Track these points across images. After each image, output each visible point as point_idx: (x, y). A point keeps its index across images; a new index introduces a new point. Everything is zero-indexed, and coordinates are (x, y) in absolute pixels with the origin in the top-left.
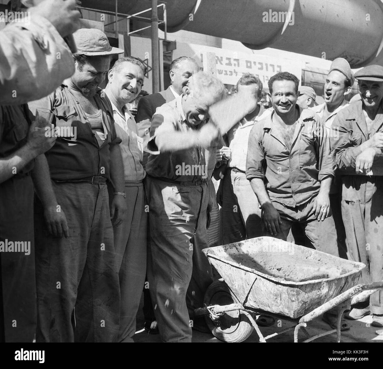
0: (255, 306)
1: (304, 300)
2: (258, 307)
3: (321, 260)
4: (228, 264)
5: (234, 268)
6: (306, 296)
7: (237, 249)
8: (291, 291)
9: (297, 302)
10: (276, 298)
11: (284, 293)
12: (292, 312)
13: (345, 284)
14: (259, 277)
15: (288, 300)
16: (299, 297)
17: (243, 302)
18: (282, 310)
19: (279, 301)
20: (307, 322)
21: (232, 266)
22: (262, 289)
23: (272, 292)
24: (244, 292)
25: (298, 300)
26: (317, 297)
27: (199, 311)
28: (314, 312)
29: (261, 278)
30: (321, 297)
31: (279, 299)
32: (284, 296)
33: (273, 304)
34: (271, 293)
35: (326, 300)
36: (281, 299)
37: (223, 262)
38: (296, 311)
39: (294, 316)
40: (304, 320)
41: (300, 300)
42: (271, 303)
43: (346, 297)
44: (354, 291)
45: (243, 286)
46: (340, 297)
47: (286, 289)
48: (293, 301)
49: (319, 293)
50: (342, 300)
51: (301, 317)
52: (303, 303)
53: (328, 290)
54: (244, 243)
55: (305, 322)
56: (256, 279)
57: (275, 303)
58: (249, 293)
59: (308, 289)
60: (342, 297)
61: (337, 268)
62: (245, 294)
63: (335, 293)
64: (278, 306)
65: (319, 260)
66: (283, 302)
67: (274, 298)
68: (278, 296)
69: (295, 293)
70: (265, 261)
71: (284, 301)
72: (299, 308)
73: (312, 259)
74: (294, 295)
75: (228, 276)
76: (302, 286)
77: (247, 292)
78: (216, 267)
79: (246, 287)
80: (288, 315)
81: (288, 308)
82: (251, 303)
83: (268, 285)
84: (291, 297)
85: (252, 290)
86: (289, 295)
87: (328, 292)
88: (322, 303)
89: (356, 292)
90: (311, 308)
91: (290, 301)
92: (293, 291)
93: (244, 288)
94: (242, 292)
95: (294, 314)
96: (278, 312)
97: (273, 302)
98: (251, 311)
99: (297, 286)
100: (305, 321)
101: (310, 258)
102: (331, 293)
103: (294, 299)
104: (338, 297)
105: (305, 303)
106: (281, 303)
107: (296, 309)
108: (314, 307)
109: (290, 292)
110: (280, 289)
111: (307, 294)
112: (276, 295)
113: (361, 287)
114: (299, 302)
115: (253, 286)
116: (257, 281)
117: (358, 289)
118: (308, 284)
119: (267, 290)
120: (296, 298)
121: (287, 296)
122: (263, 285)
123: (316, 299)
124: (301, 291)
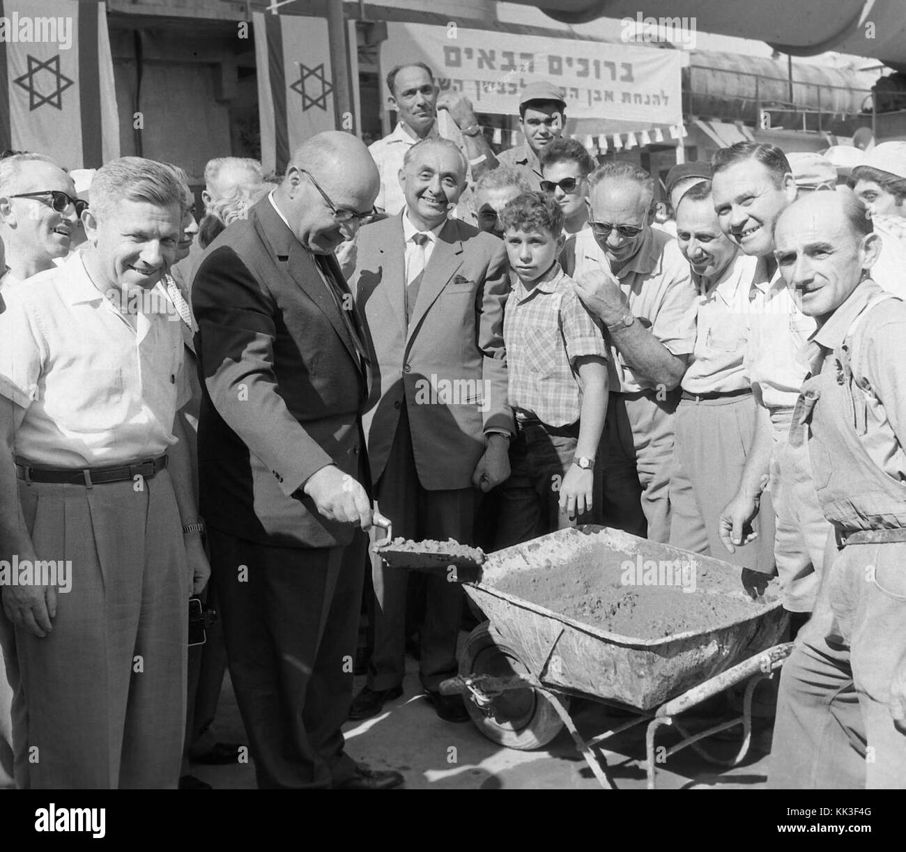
0: (564, 682)
1: (665, 674)
2: (570, 686)
3: (709, 573)
4: (504, 599)
5: (517, 608)
6: (669, 666)
7: (524, 558)
8: (636, 657)
9: (650, 678)
10: (606, 671)
11: (622, 660)
12: (640, 698)
13: (757, 631)
14: (567, 628)
15: (630, 674)
16: (653, 667)
17: (539, 674)
18: (618, 694)
19: (612, 676)
20: (672, 717)
21: (511, 603)
22: (577, 652)
23: (597, 657)
24: (540, 655)
25: (652, 674)
26: (694, 663)
28: (687, 698)
29: (574, 630)
30: (702, 664)
31: (613, 671)
32: (621, 666)
33: (600, 681)
34: (595, 660)
35: (715, 666)
36: (616, 672)
37: (492, 594)
38: (647, 695)
39: (643, 705)
40: (665, 711)
41: (656, 673)
42: (596, 678)
45: (536, 644)
46: (741, 668)
47: (626, 653)
48: (640, 677)
49: (697, 656)
50: (744, 675)
51: (659, 706)
52: (662, 678)
53: (719, 648)
54: (541, 543)
55: (667, 716)
56: (563, 631)
57: (604, 680)
58: (550, 658)
59: (673, 651)
60: (744, 668)
62: (541, 659)
63: (732, 655)
64: (611, 686)
65: (704, 575)
66: (620, 678)
67: (601, 668)
68: (609, 665)
69: (644, 661)
71: (623, 676)
72: (654, 689)
74: (642, 665)
75: (505, 623)
76: (660, 646)
77: (545, 657)
78: (479, 603)
79: (544, 647)
80: (632, 704)
81: (631, 690)
82: (555, 675)
83: (587, 643)
84: (636, 667)
85: (555, 652)
86: (631, 664)
87: (719, 650)
88: (706, 674)
90: (681, 687)
91: (635, 676)
92: (641, 657)
93: (538, 649)
94: (535, 655)
95: (644, 700)
96: (610, 696)
97: (599, 677)
98: (556, 691)
99: (649, 648)
100: (669, 713)
102: (725, 652)
103: (642, 673)
104: (736, 667)
105: (667, 678)
106: (616, 680)
107: (648, 692)
108: (689, 683)
109: (633, 658)
110: (614, 653)
111: (670, 660)
112: (605, 664)
113: (785, 651)
114: (653, 678)
115: (557, 644)
116: (564, 634)
117: (779, 653)
118: (672, 642)
119: (586, 654)
120: (647, 670)
121: (628, 666)
122: (578, 643)
123: (690, 669)
124: (658, 657)
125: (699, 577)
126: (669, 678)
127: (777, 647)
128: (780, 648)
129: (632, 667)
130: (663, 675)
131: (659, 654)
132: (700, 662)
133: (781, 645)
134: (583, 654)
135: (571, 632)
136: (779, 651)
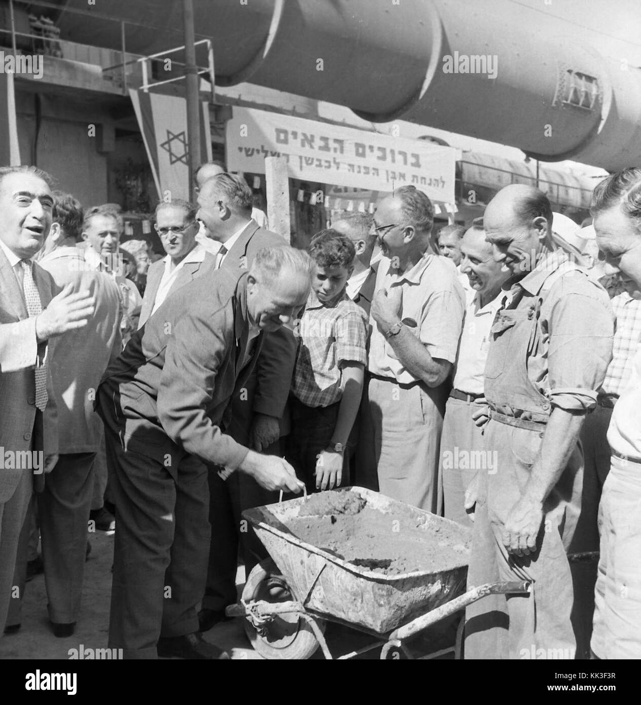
0: (321, 608)
1: (399, 604)
2: (327, 611)
3: (441, 530)
4: (282, 538)
5: (292, 545)
6: (403, 598)
8: (379, 589)
9: (387, 607)
10: (355, 599)
11: (368, 591)
12: (379, 623)
14: (329, 563)
15: (373, 603)
16: (391, 599)
17: (303, 601)
18: (362, 619)
19: (359, 604)
20: (402, 640)
21: (288, 541)
22: (334, 584)
23: (349, 588)
24: (306, 586)
25: (389, 603)
26: (422, 598)
27: (234, 609)
28: (414, 625)
29: (334, 565)
30: (428, 599)
31: (360, 600)
32: (367, 596)
33: (350, 608)
34: (347, 590)
36: (362, 601)
37: (274, 534)
38: (384, 621)
39: (380, 629)
40: (397, 635)
41: (392, 604)
42: (347, 606)
43: (465, 603)
44: (479, 594)
45: (304, 576)
46: (456, 602)
47: (371, 586)
48: (381, 606)
49: (425, 592)
50: (458, 607)
51: (393, 630)
52: (397, 608)
53: (442, 587)
55: (398, 639)
56: (325, 566)
57: (352, 607)
58: (313, 588)
59: (408, 586)
60: (458, 602)
61: (466, 546)
62: (306, 588)
64: (358, 612)
65: (437, 531)
66: (365, 606)
67: (351, 598)
68: (358, 595)
69: (384, 593)
71: (367, 604)
72: (390, 616)
73: (426, 528)
74: (382, 596)
75: (281, 558)
76: (397, 581)
77: (310, 586)
78: (263, 541)
79: (309, 579)
80: (372, 628)
81: (373, 616)
82: (315, 604)
83: (343, 576)
84: (378, 598)
85: (317, 583)
86: (374, 594)
87: (442, 589)
88: (430, 607)
90: (411, 616)
91: (376, 605)
92: (383, 590)
93: (305, 580)
94: (302, 585)
95: (382, 625)
96: (357, 621)
97: (349, 605)
98: (315, 615)
99: (389, 583)
100: (399, 637)
101: (422, 526)
102: (446, 591)
103: (382, 602)
104: (452, 601)
105: (401, 608)
106: (362, 608)
107: (385, 618)
108: (417, 614)
109: (377, 591)
110: (362, 585)
111: (404, 594)
112: (355, 594)
113: (491, 589)
114: (390, 608)
115: (320, 577)
116: (326, 568)
117: (485, 591)
118: (408, 578)
119: (341, 585)
120: (385, 601)
121: (372, 596)
122: (336, 576)
123: (419, 602)
124: (395, 590)
125: (434, 533)
129: (374, 596)
130: (397, 606)
131: (396, 588)
132: (427, 597)
134: (339, 586)
135: (332, 567)
136: (486, 589)
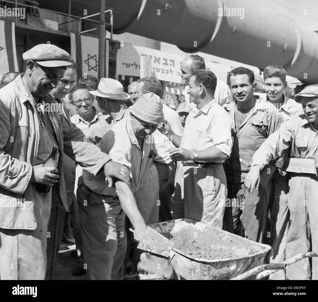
1: (214, 275)
3: (233, 241)
6: (216, 272)
7: (160, 228)
8: (204, 267)
9: (208, 276)
10: (191, 272)
11: (198, 268)
13: (252, 262)
14: (176, 254)
15: (201, 274)
16: (210, 272)
19: (193, 275)
22: (179, 264)
23: (187, 266)
25: (209, 274)
26: (226, 272)
29: (179, 255)
30: (230, 273)
31: (193, 273)
32: (197, 270)
33: (188, 277)
34: (186, 267)
35: (234, 275)
36: (194, 273)
41: (211, 275)
43: (251, 275)
44: (258, 270)
46: (246, 274)
47: (199, 265)
48: (204, 275)
49: (228, 270)
50: (247, 277)
52: (213, 277)
53: (237, 267)
54: (167, 224)
56: (174, 255)
59: (219, 266)
61: (247, 249)
63: (242, 270)
64: (192, 279)
65: (231, 241)
66: (196, 275)
67: (188, 271)
69: (206, 269)
70: (184, 239)
71: (198, 275)
73: (225, 239)
74: (205, 270)
76: (213, 263)
83: (184, 261)
84: (203, 271)
86: (201, 270)
88: (230, 278)
89: (259, 271)
91: (202, 275)
92: (206, 267)
97: (187, 275)
99: (209, 263)
101: (223, 239)
102: (239, 270)
103: (205, 274)
104: (244, 274)
109: (203, 268)
110: (194, 265)
111: (217, 270)
112: (191, 270)
113: (264, 267)
114: (210, 277)
115: (172, 261)
116: (175, 256)
117: (262, 268)
118: (219, 262)
119: (183, 265)
120: (207, 273)
121: (200, 271)
122: (180, 260)
123: (225, 275)
124: (212, 268)
125: (229, 242)
126: (216, 277)
127: (261, 266)
128: (263, 266)
129: (201, 271)
130: (214, 276)
131: (213, 266)
132: (229, 272)
133: (263, 265)
134: (182, 265)
135: (178, 255)
136: (262, 267)
